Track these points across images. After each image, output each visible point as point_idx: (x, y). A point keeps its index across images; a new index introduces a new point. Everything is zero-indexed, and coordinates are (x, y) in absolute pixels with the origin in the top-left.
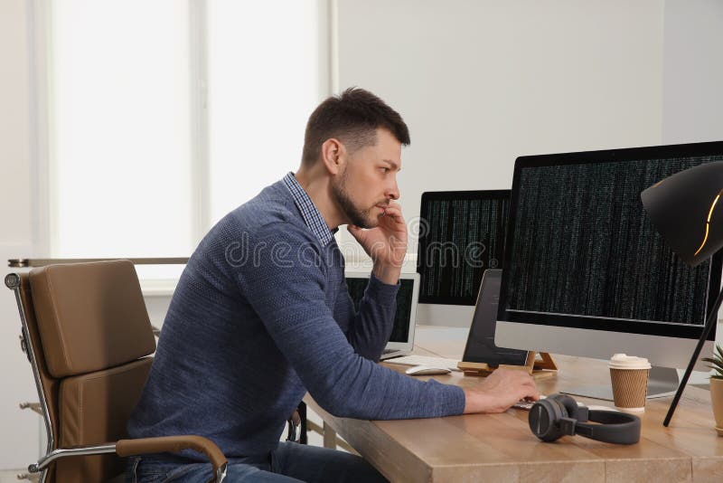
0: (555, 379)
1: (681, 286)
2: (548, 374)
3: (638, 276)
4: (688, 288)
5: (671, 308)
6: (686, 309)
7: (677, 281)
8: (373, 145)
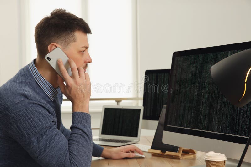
0: (194, 159)
1: (243, 117)
2: (191, 156)
3: (223, 111)
4: (247, 117)
5: (238, 127)
6: (245, 128)
7: (241, 114)
8: (75, 41)
